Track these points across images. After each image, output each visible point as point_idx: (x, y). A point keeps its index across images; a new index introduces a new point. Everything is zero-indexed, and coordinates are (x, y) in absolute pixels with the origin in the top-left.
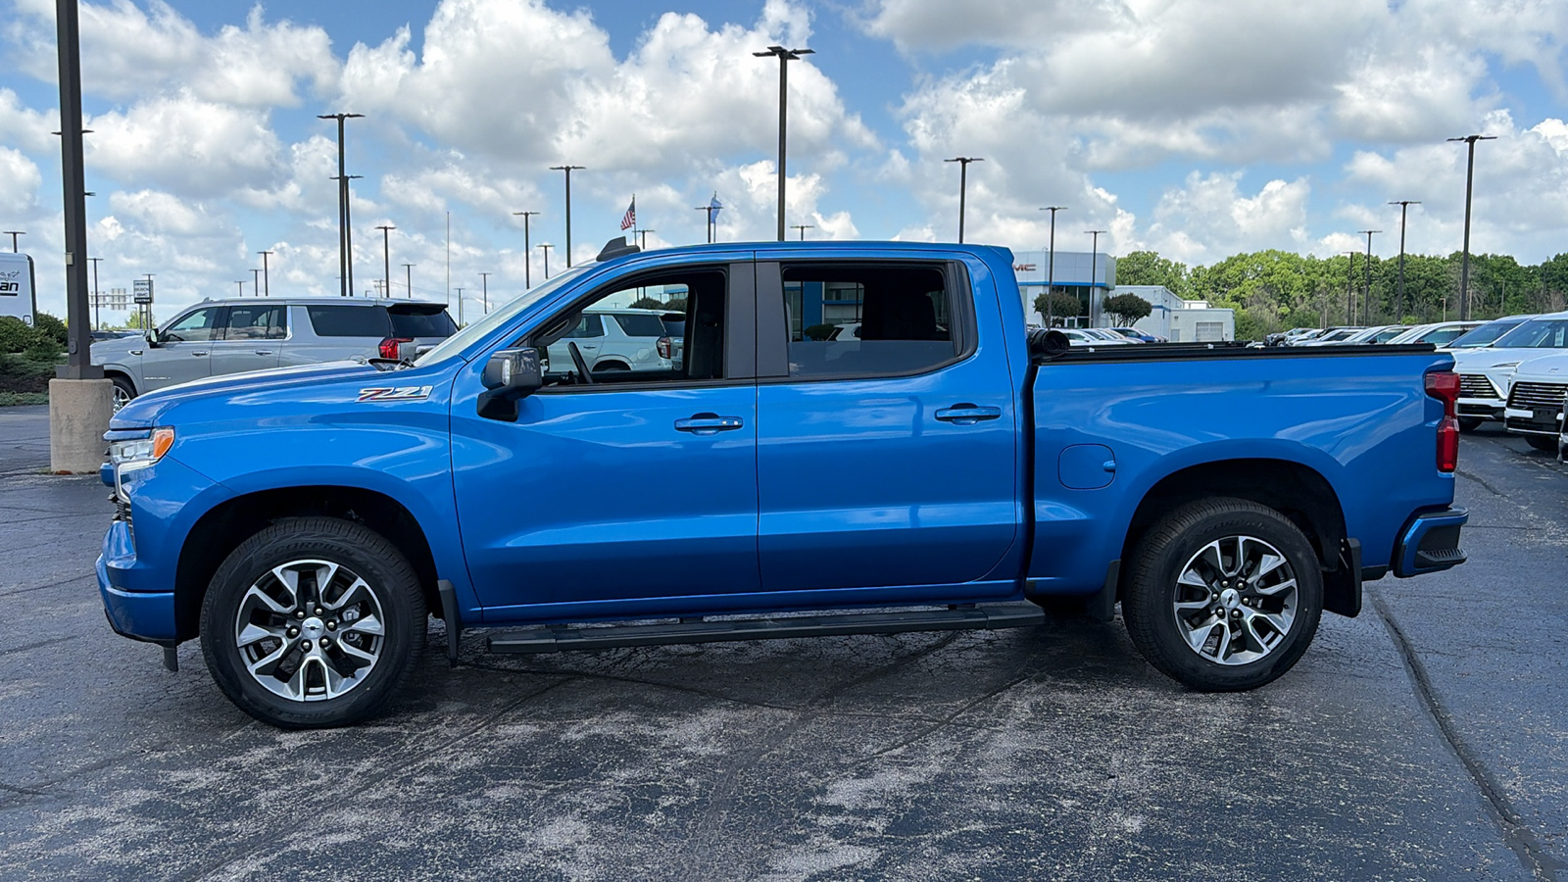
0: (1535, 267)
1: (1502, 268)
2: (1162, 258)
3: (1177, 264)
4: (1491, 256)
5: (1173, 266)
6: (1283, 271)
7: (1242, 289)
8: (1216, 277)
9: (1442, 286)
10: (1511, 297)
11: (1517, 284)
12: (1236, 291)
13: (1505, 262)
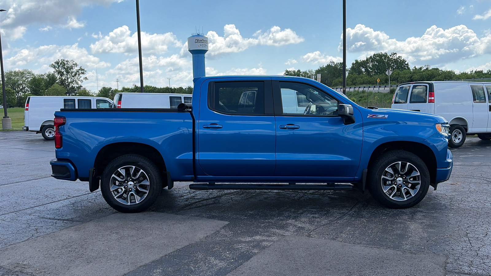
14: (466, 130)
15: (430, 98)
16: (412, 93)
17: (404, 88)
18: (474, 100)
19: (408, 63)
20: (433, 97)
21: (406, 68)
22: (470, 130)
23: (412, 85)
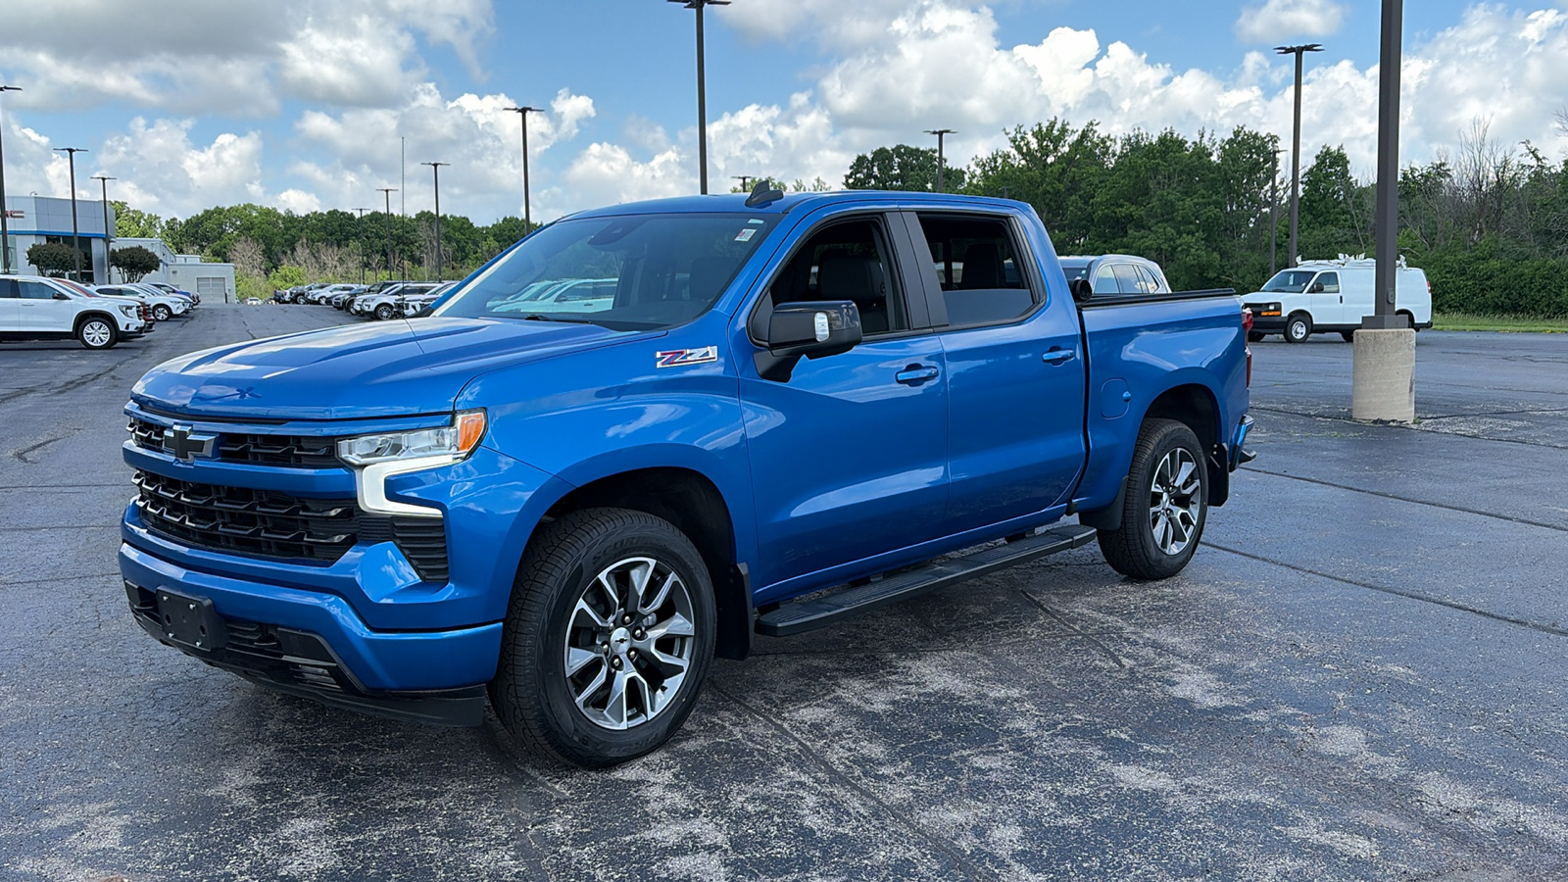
0: (487, 228)
1: (462, 228)
2: (132, 209)
3: (150, 215)
4: (451, 216)
5: (146, 217)
6: (263, 226)
7: (222, 243)
8: (194, 231)
9: (412, 243)
10: (472, 256)
11: (476, 243)
12: (216, 245)
13: (464, 223)
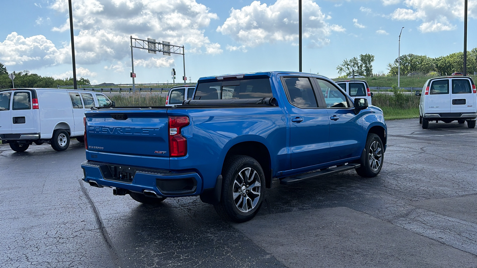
14: (70, 134)
15: (34, 105)
16: (14, 100)
17: (3, 95)
18: (74, 105)
19: (5, 68)
20: (36, 103)
21: (4, 72)
22: (73, 134)
23: (13, 92)
